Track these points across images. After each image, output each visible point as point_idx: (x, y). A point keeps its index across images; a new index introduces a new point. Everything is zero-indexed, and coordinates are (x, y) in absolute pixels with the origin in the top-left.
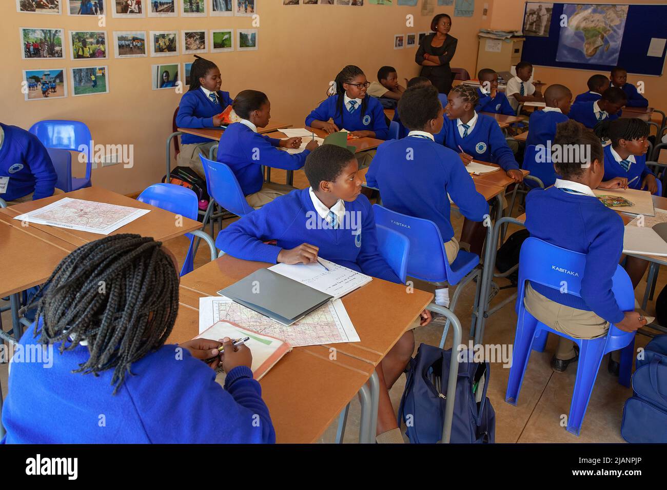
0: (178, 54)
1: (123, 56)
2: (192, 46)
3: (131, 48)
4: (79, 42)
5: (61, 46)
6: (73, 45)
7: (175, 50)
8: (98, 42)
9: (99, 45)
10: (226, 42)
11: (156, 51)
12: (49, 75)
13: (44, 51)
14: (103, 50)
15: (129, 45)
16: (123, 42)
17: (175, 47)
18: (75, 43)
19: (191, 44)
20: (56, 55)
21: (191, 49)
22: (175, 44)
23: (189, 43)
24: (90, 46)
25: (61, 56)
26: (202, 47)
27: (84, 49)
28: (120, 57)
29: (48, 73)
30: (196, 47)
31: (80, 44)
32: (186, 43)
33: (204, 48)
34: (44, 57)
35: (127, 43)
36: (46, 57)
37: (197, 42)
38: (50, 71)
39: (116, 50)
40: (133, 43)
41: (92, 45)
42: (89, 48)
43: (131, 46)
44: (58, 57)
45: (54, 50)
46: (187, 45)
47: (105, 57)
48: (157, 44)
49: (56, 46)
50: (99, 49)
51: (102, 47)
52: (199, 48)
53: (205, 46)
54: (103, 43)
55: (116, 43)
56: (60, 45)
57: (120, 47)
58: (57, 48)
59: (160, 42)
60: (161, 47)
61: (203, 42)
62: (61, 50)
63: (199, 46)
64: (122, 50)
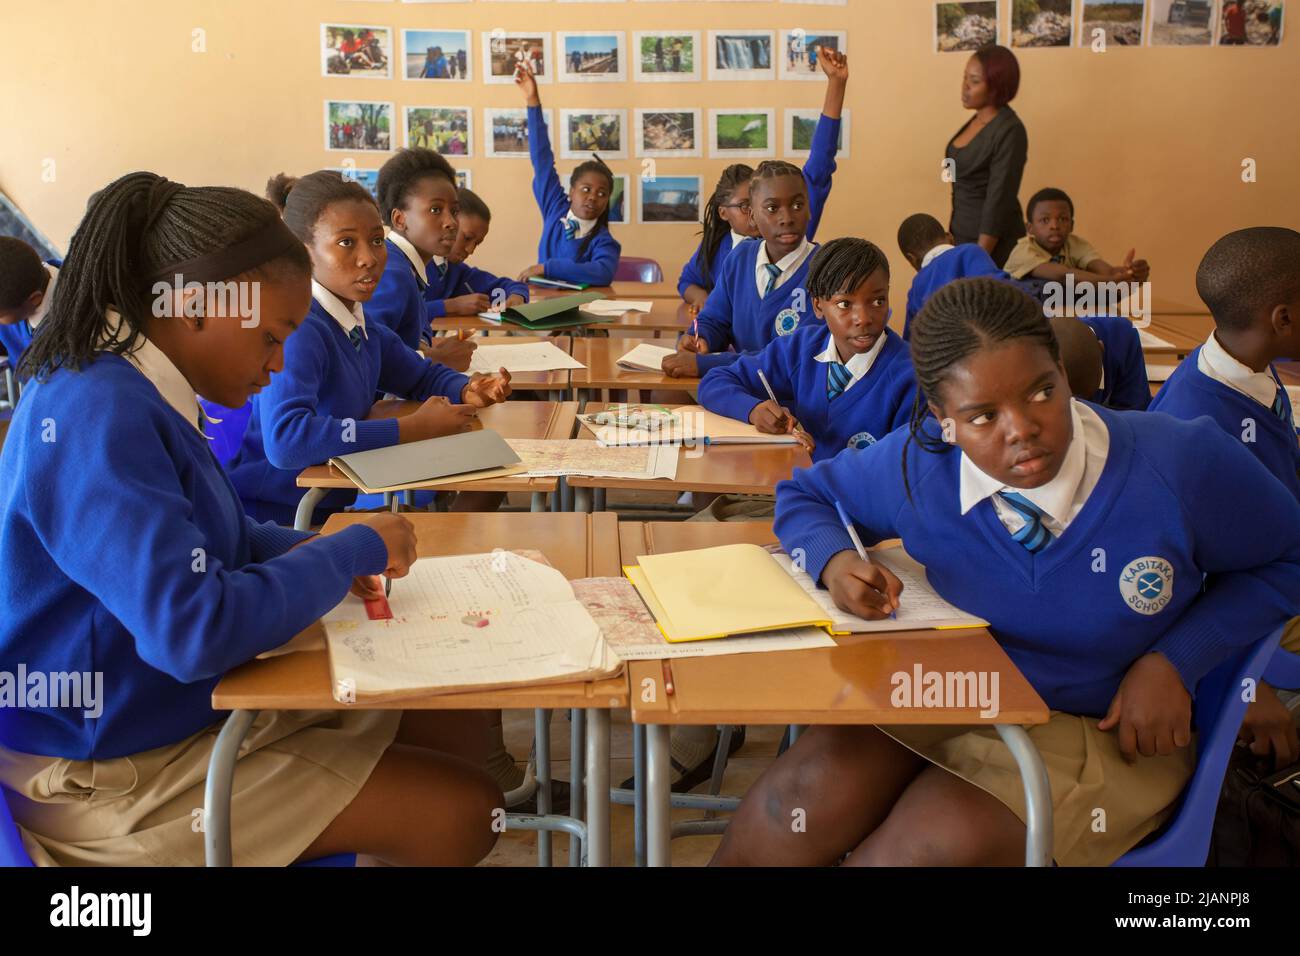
0: (626, 157)
1: (503, 155)
2: (659, 142)
3: (520, 140)
4: (421, 125)
5: (388, 131)
6: (409, 131)
7: (618, 149)
8: (453, 127)
9: (455, 132)
10: (754, 137)
11: (572, 148)
12: (366, 179)
13: (359, 138)
14: (463, 140)
15: (515, 134)
16: (503, 129)
17: (618, 142)
18: (413, 127)
19: (657, 137)
20: (379, 146)
21: (658, 148)
22: (617, 135)
23: (652, 135)
24: (439, 133)
25: (388, 149)
26: (687, 144)
27: (429, 138)
28: (495, 155)
29: (365, 175)
30: (670, 143)
31: (422, 129)
32: (645, 136)
33: (692, 147)
34: (359, 148)
35: (511, 130)
36: (362, 148)
37: (675, 134)
38: (368, 173)
39: (489, 142)
40: (523, 130)
41: (442, 131)
42: (438, 137)
43: (520, 135)
44: (383, 149)
45: (375, 137)
46: (647, 139)
47: (466, 153)
48: (575, 135)
49: (380, 130)
50: (456, 140)
51: (461, 137)
52: (679, 147)
53: (693, 142)
54: (464, 128)
55: (489, 130)
56: (386, 129)
57: (498, 136)
58: (381, 135)
59: (580, 130)
60: (582, 140)
61: (691, 135)
62: (388, 139)
63: (678, 142)
64: (501, 143)
